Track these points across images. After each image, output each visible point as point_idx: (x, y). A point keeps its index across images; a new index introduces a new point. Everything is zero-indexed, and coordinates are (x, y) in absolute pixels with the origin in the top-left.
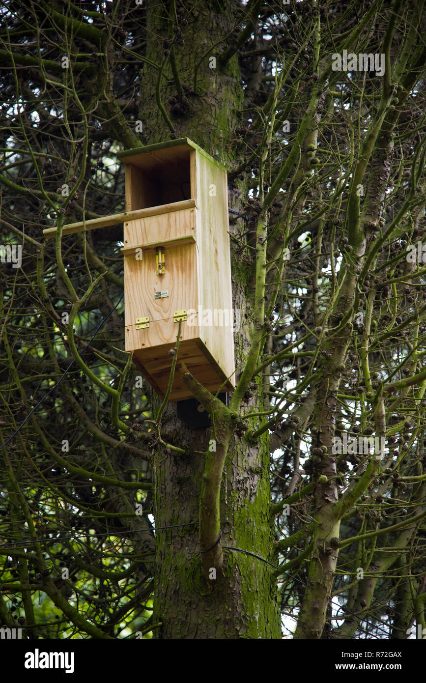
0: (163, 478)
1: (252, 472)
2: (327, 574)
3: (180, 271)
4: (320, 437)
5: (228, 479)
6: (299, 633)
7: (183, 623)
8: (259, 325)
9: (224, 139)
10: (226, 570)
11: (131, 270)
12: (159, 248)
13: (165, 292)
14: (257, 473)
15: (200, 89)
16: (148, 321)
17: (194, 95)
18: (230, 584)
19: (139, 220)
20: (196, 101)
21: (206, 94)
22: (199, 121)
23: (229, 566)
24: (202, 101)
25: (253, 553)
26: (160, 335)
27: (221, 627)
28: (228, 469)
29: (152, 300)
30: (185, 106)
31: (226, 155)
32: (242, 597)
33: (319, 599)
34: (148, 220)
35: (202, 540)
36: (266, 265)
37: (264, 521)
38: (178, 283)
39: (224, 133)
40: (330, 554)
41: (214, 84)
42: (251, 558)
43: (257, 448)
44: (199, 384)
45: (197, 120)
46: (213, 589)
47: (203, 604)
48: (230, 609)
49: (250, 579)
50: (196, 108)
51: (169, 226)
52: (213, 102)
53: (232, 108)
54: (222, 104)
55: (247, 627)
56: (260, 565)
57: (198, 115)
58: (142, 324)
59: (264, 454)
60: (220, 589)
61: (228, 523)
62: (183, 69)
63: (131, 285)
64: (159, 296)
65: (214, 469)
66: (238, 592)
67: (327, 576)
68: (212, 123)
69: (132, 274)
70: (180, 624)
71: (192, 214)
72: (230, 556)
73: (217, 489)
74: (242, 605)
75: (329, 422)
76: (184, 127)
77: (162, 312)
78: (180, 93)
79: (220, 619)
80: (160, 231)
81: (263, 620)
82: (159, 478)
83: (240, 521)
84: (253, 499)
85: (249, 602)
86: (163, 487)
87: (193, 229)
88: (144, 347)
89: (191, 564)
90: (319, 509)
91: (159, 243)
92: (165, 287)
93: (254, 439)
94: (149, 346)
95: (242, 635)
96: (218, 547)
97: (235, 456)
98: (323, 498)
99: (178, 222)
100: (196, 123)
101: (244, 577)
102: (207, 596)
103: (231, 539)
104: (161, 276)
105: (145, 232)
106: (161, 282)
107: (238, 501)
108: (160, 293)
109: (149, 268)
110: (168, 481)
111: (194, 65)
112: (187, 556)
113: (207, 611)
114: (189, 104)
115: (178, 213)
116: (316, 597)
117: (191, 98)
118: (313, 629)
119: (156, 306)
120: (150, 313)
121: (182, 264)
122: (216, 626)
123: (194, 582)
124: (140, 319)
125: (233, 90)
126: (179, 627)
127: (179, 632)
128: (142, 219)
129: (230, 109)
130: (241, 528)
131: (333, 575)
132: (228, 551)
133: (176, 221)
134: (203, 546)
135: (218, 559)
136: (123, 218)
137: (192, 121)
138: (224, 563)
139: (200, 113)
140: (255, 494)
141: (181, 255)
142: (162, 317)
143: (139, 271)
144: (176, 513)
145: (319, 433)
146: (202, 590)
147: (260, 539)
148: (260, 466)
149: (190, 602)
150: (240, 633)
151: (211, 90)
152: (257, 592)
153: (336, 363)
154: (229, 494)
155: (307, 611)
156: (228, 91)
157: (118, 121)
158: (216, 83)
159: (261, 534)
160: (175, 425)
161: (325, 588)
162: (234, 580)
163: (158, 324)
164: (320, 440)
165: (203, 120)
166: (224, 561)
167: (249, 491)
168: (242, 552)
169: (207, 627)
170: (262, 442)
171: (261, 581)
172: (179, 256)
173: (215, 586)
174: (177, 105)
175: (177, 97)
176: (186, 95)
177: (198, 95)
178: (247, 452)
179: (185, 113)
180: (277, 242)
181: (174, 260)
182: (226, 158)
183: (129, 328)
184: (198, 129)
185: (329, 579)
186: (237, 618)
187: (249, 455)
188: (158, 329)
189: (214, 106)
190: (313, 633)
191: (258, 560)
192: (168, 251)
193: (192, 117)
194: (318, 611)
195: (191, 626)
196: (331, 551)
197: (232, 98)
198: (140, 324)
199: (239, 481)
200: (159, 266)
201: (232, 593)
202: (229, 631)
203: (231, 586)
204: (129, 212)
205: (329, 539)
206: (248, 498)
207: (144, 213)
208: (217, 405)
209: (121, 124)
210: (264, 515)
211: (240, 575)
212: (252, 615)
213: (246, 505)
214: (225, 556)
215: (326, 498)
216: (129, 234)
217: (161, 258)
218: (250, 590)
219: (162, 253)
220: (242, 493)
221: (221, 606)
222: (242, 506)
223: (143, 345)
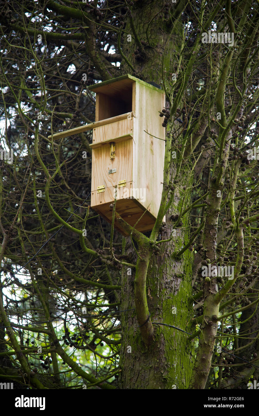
0: (125, 283)
1: (176, 277)
2: (210, 337)
3: (123, 156)
4: (206, 253)
5: (160, 281)
6: (194, 374)
7: (132, 370)
8: (166, 186)
9: (167, 73)
10: (155, 337)
11: (96, 157)
12: (112, 143)
13: (114, 169)
14: (180, 277)
15: (153, 43)
16: (104, 187)
17: (149, 48)
18: (158, 345)
19: (101, 127)
20: (150, 51)
21: (157, 46)
22: (152, 64)
23: (157, 335)
24: (155, 51)
25: (174, 326)
26: (111, 196)
27: (152, 371)
28: (160, 275)
29: (107, 175)
30: (143, 55)
31: (168, 83)
32: (165, 353)
33: (206, 353)
34: (106, 126)
35: (138, 319)
36: (171, 149)
37: (183, 306)
38: (122, 163)
39: (167, 70)
40: (211, 325)
41: (163, 40)
42: (173, 329)
43: (181, 262)
44: (128, 224)
45: (151, 62)
46: (149, 349)
47: (143, 358)
48: (158, 361)
49: (171, 342)
50: (150, 56)
51: (118, 129)
52: (161, 51)
53: (174, 54)
54: (167, 52)
55: (168, 372)
56: (179, 334)
57: (151, 60)
58: (101, 189)
59: (186, 265)
60: (152, 349)
61: (159, 309)
62: (144, 32)
63: (95, 166)
64: (111, 172)
65: (140, 276)
66: (163, 350)
67: (210, 339)
68: (159, 64)
69: (96, 159)
70: (130, 370)
71: (131, 121)
72: (158, 328)
73: (143, 288)
74: (165, 358)
75: (212, 244)
76: (143, 68)
77: (112, 182)
78: (140, 47)
79: (152, 367)
80: (113, 133)
81: (179, 367)
82: (124, 282)
83: (166, 307)
84: (176, 293)
85: (170, 356)
86: (125, 287)
87: (132, 130)
88: (101, 204)
89: (136, 334)
90: (206, 297)
91: (111, 140)
92: (114, 166)
93: (178, 257)
94: (104, 203)
95: (165, 376)
96: (148, 323)
97: (165, 267)
98: (208, 291)
99: (123, 126)
100: (150, 65)
101: (167, 341)
102: (145, 353)
103: (160, 318)
104: (112, 159)
105: (105, 134)
106: (112, 163)
107: (166, 295)
108: (111, 170)
109: (106, 155)
110: (128, 284)
111: (150, 29)
112: (135, 329)
113: (145, 362)
114: (146, 53)
115: (123, 121)
116: (204, 352)
117: (147, 50)
118: (202, 371)
119: (109, 178)
120: (106, 183)
121: (124, 152)
122: (150, 371)
123: (138, 345)
124: (99, 187)
125: (175, 42)
126: (129, 372)
127: (129, 375)
128: (103, 126)
129: (172, 55)
130: (167, 311)
131: (215, 338)
132: (156, 326)
133: (122, 125)
134: (139, 323)
135: (150, 330)
136: (92, 126)
137: (148, 64)
138: (154, 333)
139: (152, 59)
140: (178, 290)
141: (124, 146)
142: (112, 185)
143: (100, 158)
144: (130, 303)
145: (205, 251)
146: (142, 349)
147: (180, 318)
148: (182, 273)
149: (136, 357)
150: (163, 375)
151: (160, 44)
152: (176, 350)
153: (215, 207)
154: (160, 291)
155: (198, 360)
156: (172, 44)
157: (100, 67)
158: (164, 39)
159: (180, 314)
160: (132, 250)
161: (209, 346)
162: (160, 343)
163: (109, 189)
164: (206, 256)
165: (154, 62)
166: (154, 331)
167: (174, 288)
168: (167, 325)
169: (144, 372)
170: (184, 258)
171: (179, 343)
172: (123, 147)
173: (149, 347)
174: (138, 55)
175: (139, 50)
176: (144, 48)
177: (152, 48)
178: (174, 264)
179: (144, 59)
180: (196, 135)
181: (120, 150)
182: (168, 85)
183: (93, 192)
184: (151, 68)
185: (212, 340)
186: (162, 366)
187: (174, 267)
188: (110, 192)
189: (162, 53)
190: (202, 374)
191: (177, 330)
192: (117, 144)
193: (148, 61)
194: (205, 360)
195: (136, 372)
196: (212, 323)
197: (174, 48)
198: (99, 190)
199: (167, 283)
200: (112, 154)
201: (160, 351)
202: (157, 374)
203: (158, 346)
204: (97, 122)
205: (211, 316)
206: (172, 293)
207: (104, 122)
208: (140, 237)
209: (102, 69)
210: (183, 303)
211: (165, 340)
212: (172, 364)
213: (171, 297)
214: (155, 329)
215: (209, 291)
216: (95, 135)
217: (112, 149)
218: (171, 348)
219: (113, 146)
220: (169, 290)
221: (153, 359)
222: (168, 298)
223: (101, 202)
